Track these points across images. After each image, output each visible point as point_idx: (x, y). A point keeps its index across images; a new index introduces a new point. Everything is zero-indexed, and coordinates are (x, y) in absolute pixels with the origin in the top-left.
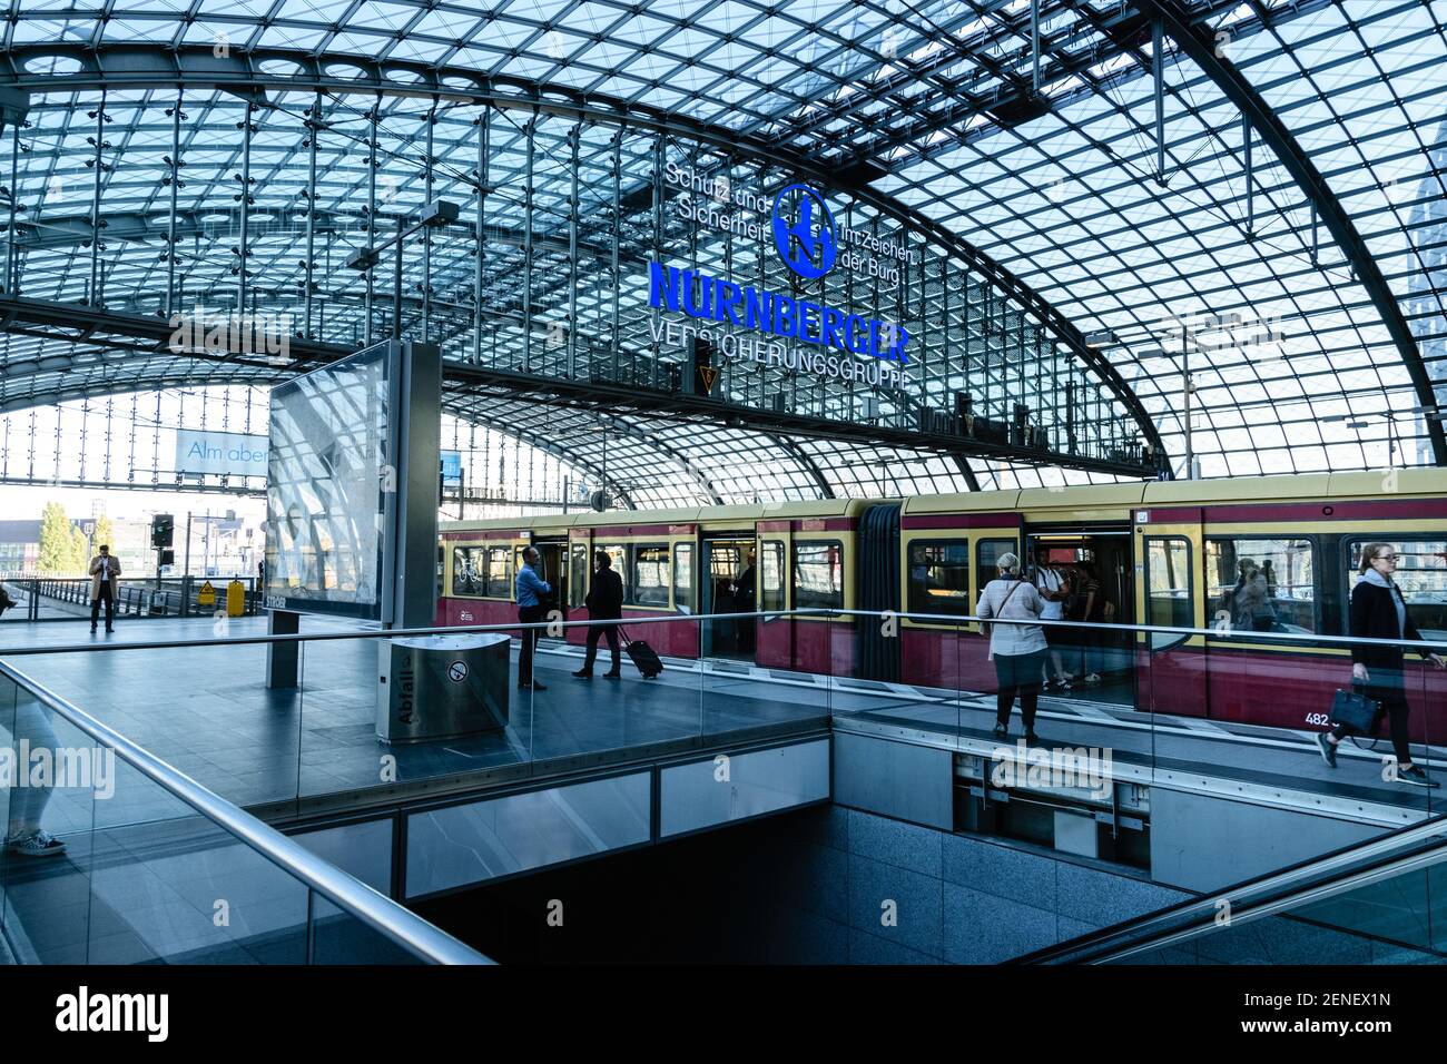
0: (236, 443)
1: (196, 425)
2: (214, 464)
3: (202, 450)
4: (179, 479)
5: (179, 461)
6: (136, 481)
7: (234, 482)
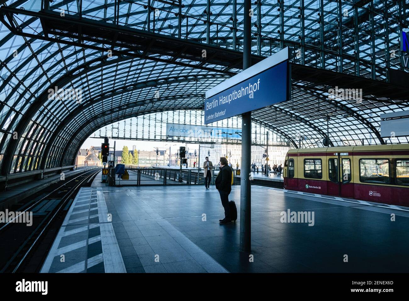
0: (182, 127)
1: (171, 122)
2: (176, 133)
3: (173, 129)
4: (167, 138)
5: (167, 132)
6: (157, 138)
7: (182, 139)
